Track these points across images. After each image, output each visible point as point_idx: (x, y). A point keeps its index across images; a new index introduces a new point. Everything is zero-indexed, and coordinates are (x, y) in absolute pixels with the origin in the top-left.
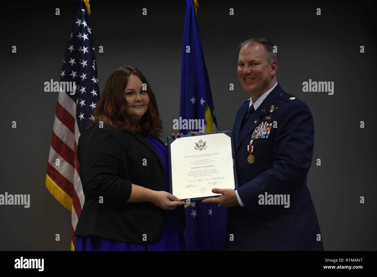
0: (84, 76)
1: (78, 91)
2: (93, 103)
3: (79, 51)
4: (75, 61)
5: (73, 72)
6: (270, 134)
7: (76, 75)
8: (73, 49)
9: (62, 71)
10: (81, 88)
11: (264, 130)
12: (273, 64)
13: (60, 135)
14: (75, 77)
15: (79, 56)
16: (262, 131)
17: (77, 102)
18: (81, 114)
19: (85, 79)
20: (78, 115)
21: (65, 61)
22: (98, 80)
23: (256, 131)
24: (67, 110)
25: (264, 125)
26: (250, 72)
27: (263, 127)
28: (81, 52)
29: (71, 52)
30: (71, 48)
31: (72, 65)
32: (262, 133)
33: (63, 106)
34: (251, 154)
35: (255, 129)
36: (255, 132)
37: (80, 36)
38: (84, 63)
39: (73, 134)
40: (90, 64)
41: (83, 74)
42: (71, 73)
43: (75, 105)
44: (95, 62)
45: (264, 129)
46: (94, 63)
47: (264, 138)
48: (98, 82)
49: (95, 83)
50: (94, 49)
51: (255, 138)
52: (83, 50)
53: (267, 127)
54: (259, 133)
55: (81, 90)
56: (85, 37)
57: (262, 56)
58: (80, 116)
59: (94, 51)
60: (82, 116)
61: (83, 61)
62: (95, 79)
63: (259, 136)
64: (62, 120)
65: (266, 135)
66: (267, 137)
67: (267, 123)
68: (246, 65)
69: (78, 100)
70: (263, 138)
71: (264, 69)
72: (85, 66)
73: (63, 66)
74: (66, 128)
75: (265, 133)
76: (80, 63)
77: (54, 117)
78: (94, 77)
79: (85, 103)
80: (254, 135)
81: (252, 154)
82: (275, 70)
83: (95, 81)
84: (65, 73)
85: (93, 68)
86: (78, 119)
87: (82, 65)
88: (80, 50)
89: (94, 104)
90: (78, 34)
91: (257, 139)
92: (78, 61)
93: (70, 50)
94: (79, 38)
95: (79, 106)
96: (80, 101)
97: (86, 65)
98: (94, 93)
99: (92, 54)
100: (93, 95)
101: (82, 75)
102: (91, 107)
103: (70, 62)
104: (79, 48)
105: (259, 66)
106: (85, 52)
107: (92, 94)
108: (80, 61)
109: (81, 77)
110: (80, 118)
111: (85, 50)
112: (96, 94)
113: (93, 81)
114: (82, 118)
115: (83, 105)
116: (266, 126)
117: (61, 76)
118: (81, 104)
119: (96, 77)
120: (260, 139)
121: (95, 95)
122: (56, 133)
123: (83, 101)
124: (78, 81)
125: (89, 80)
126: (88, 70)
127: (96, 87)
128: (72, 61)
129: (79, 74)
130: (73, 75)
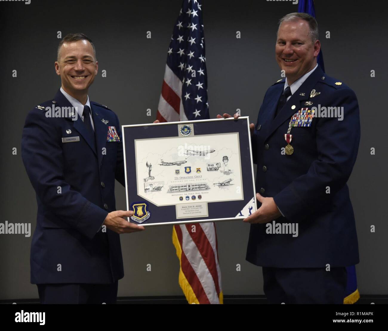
0: (191, 54)
1: (185, 70)
2: (199, 83)
3: (188, 28)
4: (183, 38)
5: (180, 49)
6: (312, 122)
7: (183, 53)
8: (182, 26)
9: (170, 49)
10: (188, 67)
11: (304, 118)
12: (316, 44)
13: (165, 115)
14: (182, 55)
15: (187, 33)
16: (303, 118)
17: (183, 81)
18: (187, 94)
19: (192, 57)
20: (184, 94)
21: (173, 38)
22: (206, 58)
23: (295, 118)
24: (173, 89)
25: (304, 111)
26: (292, 52)
27: (303, 114)
28: (189, 29)
29: (180, 28)
30: (180, 25)
31: (180, 42)
32: (302, 121)
33: (169, 85)
34: (289, 144)
35: (293, 116)
36: (293, 119)
37: (189, 12)
38: (193, 41)
39: (178, 114)
40: (198, 41)
41: (191, 52)
42: (179, 51)
43: (181, 84)
44: (204, 40)
45: (305, 116)
46: (202, 41)
47: (305, 126)
48: (205, 61)
49: (202, 61)
50: (203, 26)
51: (293, 126)
52: (191, 27)
53: (308, 114)
54: (299, 121)
55: (188, 69)
56: (195, 13)
57: (307, 35)
58: (185, 96)
59: (203, 29)
60: (187, 96)
61: (192, 38)
62: (203, 57)
63: (298, 124)
64: (167, 99)
65: (307, 123)
66: (309, 125)
67: (308, 109)
68: (288, 43)
69: (184, 79)
70: (303, 127)
71: (308, 50)
72: (193, 43)
73: (171, 43)
74: (171, 107)
75: (306, 121)
76: (188, 40)
77: (160, 96)
78: (201, 56)
79: (191, 82)
80: (291, 123)
81: (291, 144)
82: (318, 51)
83: (203, 60)
84: (172, 51)
85: (201, 46)
86: (184, 98)
87: (190, 43)
89: (201, 83)
91: (296, 127)
92: (186, 39)
93: (178, 27)
94: (188, 14)
95: (185, 85)
96: (186, 80)
97: (195, 42)
98: (201, 72)
99: (201, 31)
100: (200, 74)
101: (189, 53)
102: (198, 87)
103: (178, 39)
104: (188, 25)
105: (303, 46)
106: (193, 29)
108: (188, 38)
109: (189, 55)
110: (185, 98)
111: (194, 27)
112: (203, 73)
113: (200, 60)
114: (188, 99)
115: (189, 85)
116: (307, 112)
117: (169, 53)
118: (187, 84)
119: (204, 56)
120: (299, 127)
121: (202, 74)
122: (161, 113)
123: (189, 80)
124: (185, 59)
125: (196, 58)
126: (196, 48)
127: (203, 66)
128: (180, 39)
129: (187, 52)
130: (181, 52)
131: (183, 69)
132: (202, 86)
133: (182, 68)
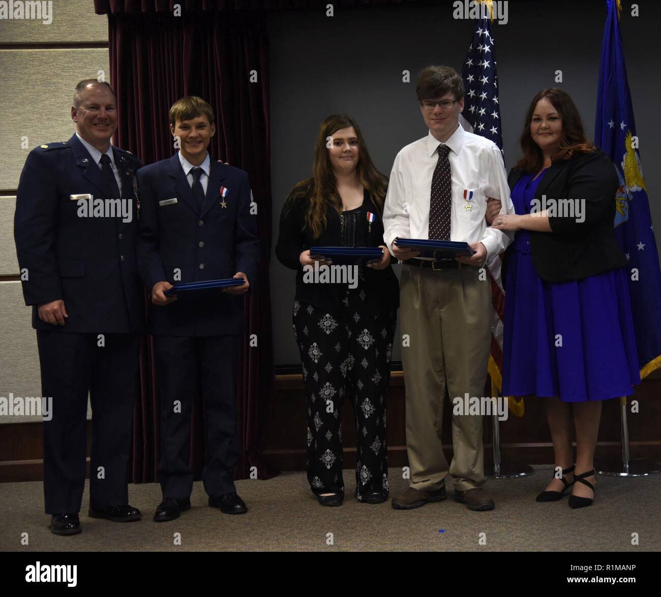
0: (484, 95)
1: (477, 113)
2: (493, 127)
3: (479, 66)
4: (473, 78)
5: (471, 90)
7: (474, 94)
8: (472, 64)
10: (479, 110)
14: (473, 96)
15: (478, 71)
17: (475, 126)
19: (485, 98)
22: (500, 100)
28: (481, 66)
29: (469, 66)
30: (470, 62)
31: (470, 82)
37: (481, 47)
38: (485, 80)
40: (491, 80)
42: (469, 92)
44: (496, 79)
49: (496, 103)
50: (496, 63)
52: (483, 64)
55: (480, 112)
56: (487, 49)
59: (496, 66)
61: (484, 77)
62: (497, 98)
76: (479, 80)
78: (495, 97)
79: (484, 126)
83: (497, 101)
85: (494, 85)
87: (483, 82)
88: (480, 64)
89: (495, 128)
90: (479, 46)
92: (477, 78)
94: (479, 50)
95: (477, 130)
96: (478, 125)
97: (487, 82)
98: (495, 115)
99: (494, 69)
101: (482, 94)
102: (492, 132)
103: (468, 79)
104: (479, 63)
106: (486, 66)
107: (493, 116)
108: (480, 77)
109: (481, 96)
111: (486, 64)
112: (497, 116)
113: (494, 101)
115: (482, 129)
118: (479, 128)
121: (496, 118)
123: (482, 124)
124: (477, 101)
125: (489, 100)
126: (489, 88)
127: (497, 108)
128: (471, 78)
129: (478, 92)
130: (472, 93)
131: (475, 112)
132: (497, 130)
133: (472, 112)
